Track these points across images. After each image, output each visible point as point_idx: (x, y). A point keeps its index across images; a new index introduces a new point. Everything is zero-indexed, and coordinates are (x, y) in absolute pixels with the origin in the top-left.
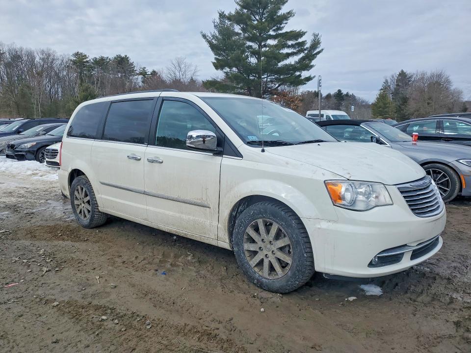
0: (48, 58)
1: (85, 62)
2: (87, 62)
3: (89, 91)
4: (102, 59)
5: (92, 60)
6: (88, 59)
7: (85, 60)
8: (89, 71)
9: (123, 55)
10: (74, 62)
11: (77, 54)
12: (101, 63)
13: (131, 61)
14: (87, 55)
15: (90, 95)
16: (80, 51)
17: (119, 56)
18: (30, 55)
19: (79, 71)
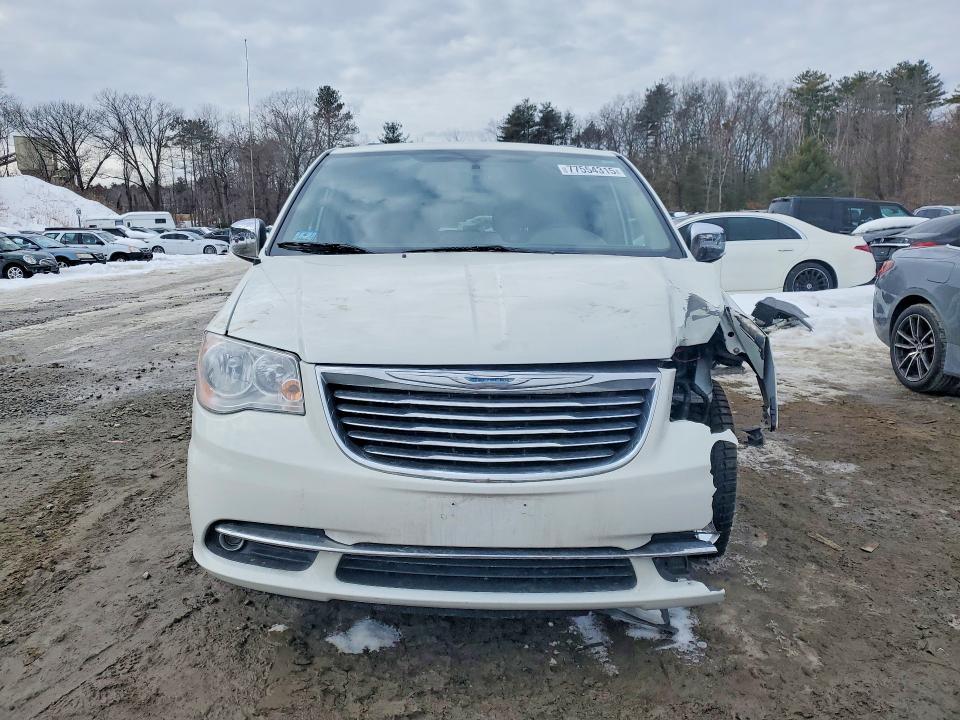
0: (749, 91)
1: (821, 90)
2: (826, 89)
3: (813, 152)
4: (861, 79)
5: (837, 84)
6: (826, 84)
7: (821, 86)
8: (826, 108)
9: (914, 62)
10: (798, 94)
11: (805, 76)
12: (856, 86)
13: (932, 73)
14: (827, 76)
15: (813, 160)
16: (813, 69)
17: (905, 66)
18: (719, 92)
19: (806, 109)
